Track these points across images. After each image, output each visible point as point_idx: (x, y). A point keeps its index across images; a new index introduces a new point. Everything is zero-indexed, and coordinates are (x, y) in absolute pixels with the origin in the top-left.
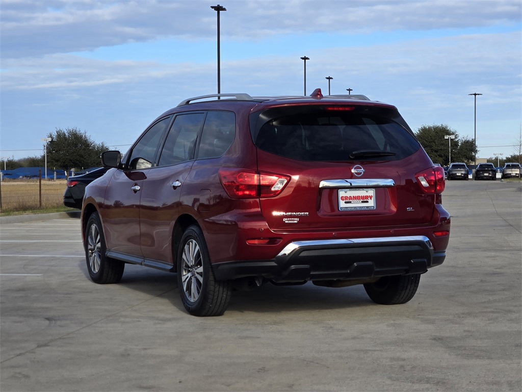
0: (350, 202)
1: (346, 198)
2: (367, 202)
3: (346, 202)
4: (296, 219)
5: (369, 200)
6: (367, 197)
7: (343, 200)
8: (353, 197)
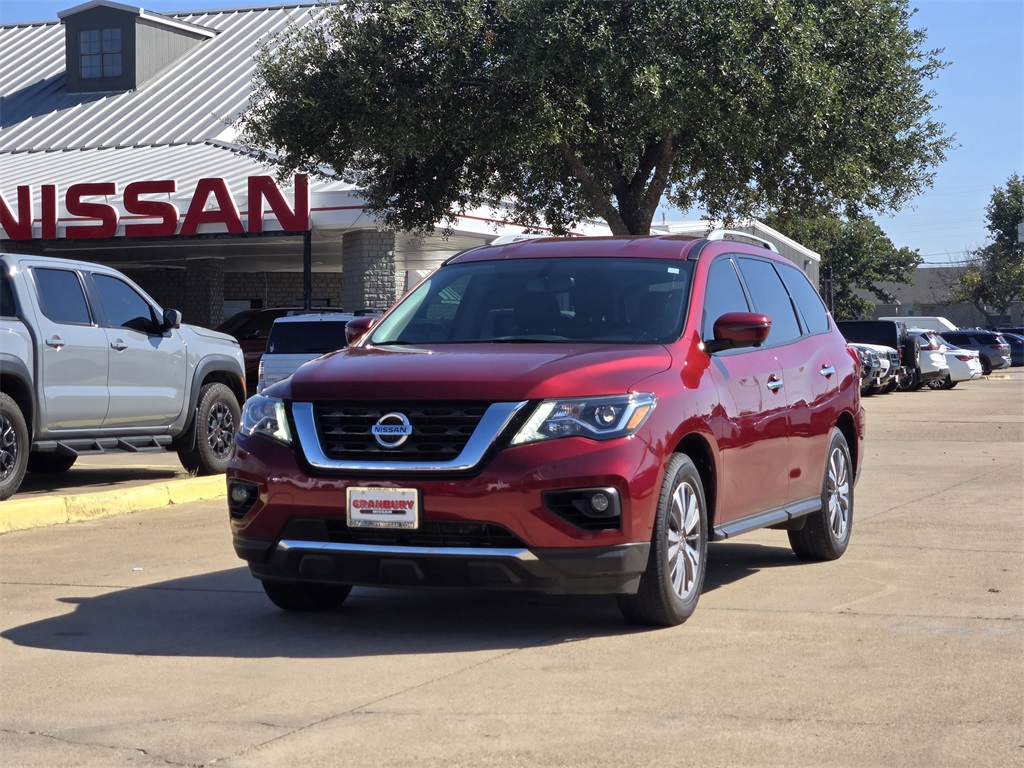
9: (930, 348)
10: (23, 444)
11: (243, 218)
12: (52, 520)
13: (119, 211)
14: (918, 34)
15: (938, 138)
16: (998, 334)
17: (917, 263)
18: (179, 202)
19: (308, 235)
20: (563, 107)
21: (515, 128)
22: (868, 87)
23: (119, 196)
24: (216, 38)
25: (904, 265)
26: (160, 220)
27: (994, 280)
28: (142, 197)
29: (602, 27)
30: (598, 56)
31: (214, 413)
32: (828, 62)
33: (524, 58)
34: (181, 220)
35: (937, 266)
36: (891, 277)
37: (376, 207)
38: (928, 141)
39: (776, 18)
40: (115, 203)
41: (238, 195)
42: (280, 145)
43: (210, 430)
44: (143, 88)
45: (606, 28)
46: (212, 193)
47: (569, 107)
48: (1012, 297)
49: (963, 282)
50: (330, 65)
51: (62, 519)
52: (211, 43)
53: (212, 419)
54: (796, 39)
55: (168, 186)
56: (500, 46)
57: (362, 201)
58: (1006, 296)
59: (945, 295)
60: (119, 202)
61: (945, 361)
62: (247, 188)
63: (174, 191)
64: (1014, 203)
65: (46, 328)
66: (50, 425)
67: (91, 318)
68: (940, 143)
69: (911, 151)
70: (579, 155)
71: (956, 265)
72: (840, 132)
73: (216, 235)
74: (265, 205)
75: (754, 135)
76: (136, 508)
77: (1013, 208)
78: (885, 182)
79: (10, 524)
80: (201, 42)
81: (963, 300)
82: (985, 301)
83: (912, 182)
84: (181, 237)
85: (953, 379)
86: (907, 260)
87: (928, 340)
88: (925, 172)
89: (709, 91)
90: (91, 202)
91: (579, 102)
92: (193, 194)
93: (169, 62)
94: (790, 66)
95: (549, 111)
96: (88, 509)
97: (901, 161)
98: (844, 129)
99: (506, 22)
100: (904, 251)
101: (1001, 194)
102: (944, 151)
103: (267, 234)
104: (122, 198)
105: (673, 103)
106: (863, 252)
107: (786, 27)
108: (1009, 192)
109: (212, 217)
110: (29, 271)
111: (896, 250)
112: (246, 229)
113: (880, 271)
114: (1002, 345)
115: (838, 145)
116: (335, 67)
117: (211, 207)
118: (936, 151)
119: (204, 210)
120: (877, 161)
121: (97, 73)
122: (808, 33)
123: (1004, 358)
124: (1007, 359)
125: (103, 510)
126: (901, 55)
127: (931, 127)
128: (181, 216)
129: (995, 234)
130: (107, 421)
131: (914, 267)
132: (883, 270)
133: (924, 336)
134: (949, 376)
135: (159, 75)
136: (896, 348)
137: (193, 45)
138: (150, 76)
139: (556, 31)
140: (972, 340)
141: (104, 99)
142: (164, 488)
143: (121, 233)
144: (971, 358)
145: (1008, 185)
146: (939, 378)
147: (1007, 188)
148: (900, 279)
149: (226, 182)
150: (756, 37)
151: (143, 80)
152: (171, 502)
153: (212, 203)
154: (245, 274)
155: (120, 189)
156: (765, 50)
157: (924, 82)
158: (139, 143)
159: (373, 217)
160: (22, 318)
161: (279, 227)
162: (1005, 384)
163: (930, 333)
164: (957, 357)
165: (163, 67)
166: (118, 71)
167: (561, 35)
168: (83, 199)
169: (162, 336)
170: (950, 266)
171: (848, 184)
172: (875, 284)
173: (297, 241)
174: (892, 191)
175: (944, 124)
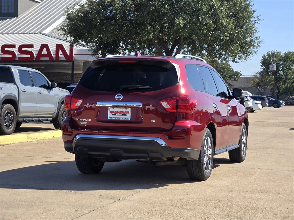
0: (116, 115)
1: (113, 112)
2: (126, 115)
3: (113, 115)
4: (85, 122)
5: (127, 114)
6: (126, 112)
7: (111, 113)
8: (118, 111)
9: (248, 100)
10: (15, 119)
11: (54, 56)
12: (24, 141)
13: (17, 53)
14: (254, 11)
15: (258, 41)
16: (265, 97)
17: (240, 76)
18: (35, 51)
19: (73, 62)
20: (153, 28)
21: (139, 33)
22: (240, 25)
23: (17, 48)
24: (42, 3)
25: (236, 76)
26: (29, 56)
27: (262, 81)
28: (23, 49)
29: (166, 6)
30: (165, 14)
31: (63, 112)
32: (230, 18)
33: (144, 14)
34: (35, 56)
35: (246, 76)
36: (233, 79)
37: (95, 55)
38: (255, 41)
39: (216, 5)
40: (15, 50)
41: (53, 49)
42: (71, 36)
43: (62, 117)
44: (20, 17)
45: (168, 6)
46: (45, 49)
47: (155, 28)
48: (267, 86)
49: (254, 82)
50: (86, 13)
51: (26, 140)
52: (40, 4)
53: (63, 114)
54: (221, 11)
55: (31, 46)
56: (136, 10)
57: (90, 53)
58: (265, 86)
59: (248, 85)
60: (17, 50)
61: (252, 104)
62: (55, 47)
63: (33, 47)
64: (269, 59)
65: (22, 87)
66: (22, 114)
67: (33, 84)
68: (259, 42)
69: (251, 44)
70: (156, 42)
71: (251, 76)
72: (232, 38)
73: (45, 61)
74: (61, 52)
75: (208, 38)
76: (45, 138)
77: (268, 60)
78: (243, 52)
79: (13, 141)
80: (37, 4)
81: (253, 87)
82: (259, 87)
83: (251, 53)
84: (35, 61)
85: (254, 109)
86: (237, 75)
87: (247, 98)
88: (254, 50)
89: (196, 25)
90: (8, 50)
91: (157, 27)
92: (39, 48)
93: (28, 9)
94: (219, 19)
95: (149, 29)
96: (33, 138)
97: (248, 47)
98: (233, 37)
99: (138, 3)
100: (236, 72)
101: (265, 56)
102: (260, 44)
103: (61, 61)
104: (18, 49)
105: (186, 28)
106: (225, 72)
107: (218, 8)
108: (267, 56)
109: (44, 55)
110: (17, 70)
111: (234, 71)
112: (55, 59)
113: (229, 77)
114: (266, 100)
115: (232, 42)
116: (88, 14)
117: (44, 53)
118: (258, 44)
119: (42, 53)
120: (242, 46)
121: (6, 12)
122: (224, 9)
123: (266, 104)
124: (267, 104)
125: (37, 138)
126: (250, 17)
127: (256, 38)
128: (35, 55)
129: (263, 68)
130: (36, 113)
131: (239, 77)
132: (230, 77)
133: (246, 97)
134: (252, 109)
135: (25, 13)
136: (239, 100)
137: (35, 4)
138: (22, 13)
139: (153, 6)
140: (257, 98)
141: (8, 19)
142: (52, 133)
143: (17, 59)
144: (259, 103)
145: (267, 54)
146: (250, 109)
147: (267, 55)
148: (235, 80)
149: (49, 45)
150: (210, 10)
151: (20, 14)
152: (54, 137)
153: (45, 51)
154: (49, 72)
155: (17, 46)
156: (212, 14)
157: (256, 25)
158: (20, 33)
159: (94, 57)
160: (15, 84)
161: (65, 59)
162: (267, 111)
163: (248, 96)
164: (255, 103)
165: (26, 10)
166: (13, 11)
167: (155, 8)
168: (6, 49)
169: (51, 90)
170: (250, 77)
171: (234, 53)
172: (228, 81)
173: (70, 64)
174: (245, 55)
175: (260, 37)
